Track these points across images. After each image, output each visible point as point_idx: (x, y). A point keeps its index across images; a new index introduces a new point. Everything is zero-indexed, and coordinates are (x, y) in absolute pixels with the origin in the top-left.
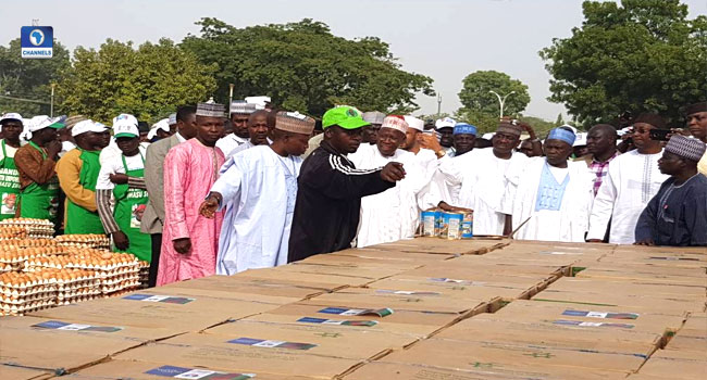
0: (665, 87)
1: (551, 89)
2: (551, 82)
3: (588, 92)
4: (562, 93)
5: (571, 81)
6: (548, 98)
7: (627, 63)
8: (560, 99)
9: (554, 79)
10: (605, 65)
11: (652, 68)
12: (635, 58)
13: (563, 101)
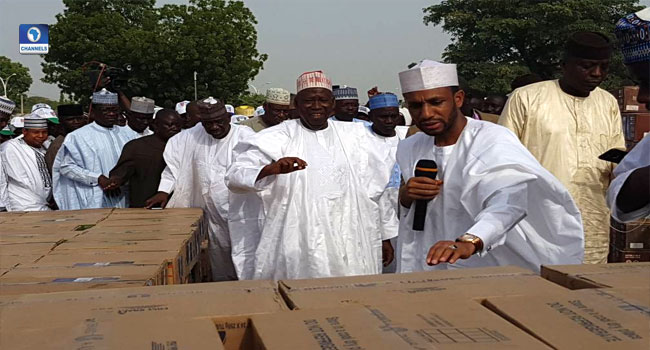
0: (144, 68)
1: (44, 71)
2: (42, 64)
3: (77, 73)
4: (54, 74)
5: (61, 63)
6: (42, 79)
7: (108, 47)
8: (52, 80)
9: (45, 62)
10: (89, 48)
11: (130, 51)
12: (115, 41)
13: (55, 82)
